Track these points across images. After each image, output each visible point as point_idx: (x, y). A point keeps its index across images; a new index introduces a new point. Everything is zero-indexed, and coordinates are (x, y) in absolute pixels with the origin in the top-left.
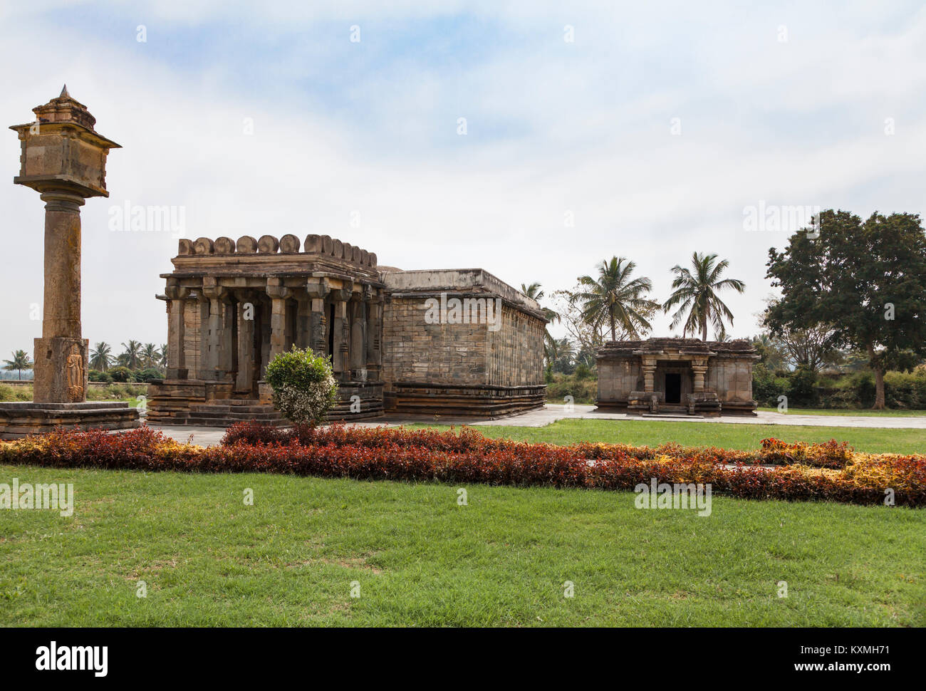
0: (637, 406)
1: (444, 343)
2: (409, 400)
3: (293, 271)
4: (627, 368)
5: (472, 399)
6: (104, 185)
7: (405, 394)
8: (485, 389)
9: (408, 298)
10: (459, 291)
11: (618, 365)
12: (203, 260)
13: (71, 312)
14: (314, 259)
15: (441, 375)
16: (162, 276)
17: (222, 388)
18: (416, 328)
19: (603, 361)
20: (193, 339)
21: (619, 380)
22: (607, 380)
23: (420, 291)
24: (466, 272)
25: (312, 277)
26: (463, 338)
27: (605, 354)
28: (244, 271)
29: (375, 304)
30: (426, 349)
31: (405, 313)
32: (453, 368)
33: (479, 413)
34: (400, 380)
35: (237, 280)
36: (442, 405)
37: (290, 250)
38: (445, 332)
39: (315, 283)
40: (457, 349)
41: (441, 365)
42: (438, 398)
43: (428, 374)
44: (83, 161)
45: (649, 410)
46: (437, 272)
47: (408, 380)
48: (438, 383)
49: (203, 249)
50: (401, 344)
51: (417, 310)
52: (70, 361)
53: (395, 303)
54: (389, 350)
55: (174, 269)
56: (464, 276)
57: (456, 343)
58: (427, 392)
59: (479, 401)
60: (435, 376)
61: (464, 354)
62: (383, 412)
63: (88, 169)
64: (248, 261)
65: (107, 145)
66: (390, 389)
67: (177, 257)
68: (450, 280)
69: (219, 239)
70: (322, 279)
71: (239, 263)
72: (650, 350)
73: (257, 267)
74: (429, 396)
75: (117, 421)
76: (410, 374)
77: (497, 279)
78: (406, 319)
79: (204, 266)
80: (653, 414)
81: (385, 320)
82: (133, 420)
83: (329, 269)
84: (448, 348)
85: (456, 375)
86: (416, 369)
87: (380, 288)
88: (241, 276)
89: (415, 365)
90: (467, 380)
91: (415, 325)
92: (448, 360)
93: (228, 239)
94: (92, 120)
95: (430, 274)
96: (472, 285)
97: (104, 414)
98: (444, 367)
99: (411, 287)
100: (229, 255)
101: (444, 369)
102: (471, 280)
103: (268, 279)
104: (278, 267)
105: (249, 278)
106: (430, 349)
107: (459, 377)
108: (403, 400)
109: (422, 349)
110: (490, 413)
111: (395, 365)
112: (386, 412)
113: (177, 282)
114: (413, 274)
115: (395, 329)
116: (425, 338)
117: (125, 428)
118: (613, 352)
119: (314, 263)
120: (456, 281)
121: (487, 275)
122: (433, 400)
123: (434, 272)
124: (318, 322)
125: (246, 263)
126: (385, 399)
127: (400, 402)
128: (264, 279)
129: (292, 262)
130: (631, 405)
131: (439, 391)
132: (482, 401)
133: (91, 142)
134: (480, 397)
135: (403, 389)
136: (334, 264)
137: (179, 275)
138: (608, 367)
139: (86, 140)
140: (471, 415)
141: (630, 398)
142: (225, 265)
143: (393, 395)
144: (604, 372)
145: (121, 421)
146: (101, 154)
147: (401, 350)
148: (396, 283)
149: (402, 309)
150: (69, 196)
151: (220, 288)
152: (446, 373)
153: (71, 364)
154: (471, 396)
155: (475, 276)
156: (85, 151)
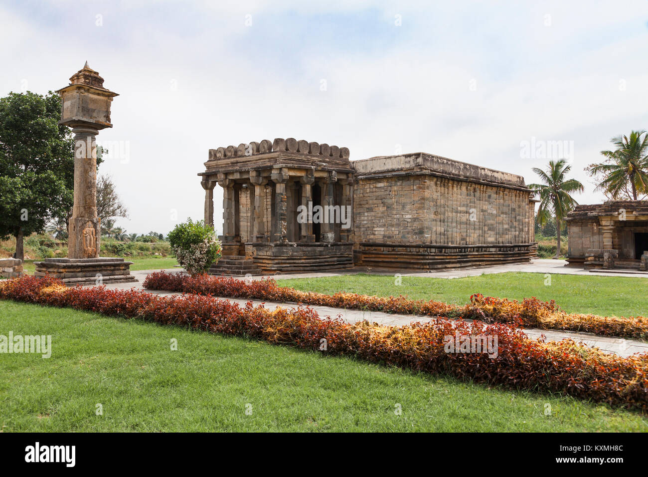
0: (593, 262)
1: (395, 212)
2: (371, 256)
3: (265, 165)
4: (595, 228)
5: (414, 255)
6: (109, 121)
7: (368, 252)
8: (423, 247)
9: (369, 179)
10: (405, 171)
11: (587, 226)
12: (220, 162)
13: (86, 201)
14: (277, 156)
15: (393, 236)
16: (199, 175)
17: (230, 248)
18: (375, 201)
19: (572, 223)
20: (245, 215)
21: (588, 239)
22: (577, 239)
23: (378, 173)
24: (409, 156)
25: (274, 169)
26: (408, 207)
27: (573, 216)
28: (240, 168)
29: (345, 185)
30: (383, 217)
31: (368, 190)
32: (402, 231)
33: (419, 267)
34: (365, 241)
35: (235, 174)
36: (393, 260)
37: (265, 150)
38: (395, 203)
39: (276, 172)
40: (404, 216)
41: (393, 229)
42: (389, 254)
43: (384, 236)
44: (91, 106)
45: (601, 266)
46: (390, 158)
47: (371, 241)
48: (391, 243)
49: (220, 155)
50: (366, 214)
51: (376, 187)
52: (85, 232)
53: (361, 183)
54: (358, 219)
55: (206, 169)
56: (408, 159)
57: (403, 212)
58: (382, 250)
59: (419, 257)
60: (389, 237)
61: (409, 220)
62: (353, 265)
63: (96, 111)
64: (241, 161)
65: (112, 95)
66: (358, 248)
67: (208, 161)
68: (399, 163)
69: (228, 147)
70: (281, 169)
71: (237, 162)
72: (606, 211)
73: (247, 164)
74: (384, 253)
75: (111, 270)
76: (372, 237)
77: (444, 159)
78: (368, 195)
79: (220, 166)
80: (604, 269)
81: (355, 196)
82: (124, 270)
83: (293, 162)
84: (398, 215)
85: (404, 237)
86: (376, 233)
87: (349, 173)
88: (236, 171)
89: (375, 229)
90: (411, 240)
91: (374, 199)
92: (398, 225)
93: (232, 147)
94: (101, 81)
95: (385, 159)
96: (414, 165)
97: (100, 266)
98: (395, 231)
99: (373, 171)
100: (233, 158)
101: (395, 232)
102: (414, 162)
103: (250, 172)
104: (258, 163)
105: (241, 173)
106: (385, 217)
107: (405, 238)
108: (367, 256)
109: (380, 217)
110: (428, 267)
111: (362, 229)
112: (355, 265)
113: (206, 178)
114: (374, 161)
115: (362, 203)
116: (382, 209)
117: (117, 275)
118: (581, 215)
119: (277, 158)
120: (403, 164)
121: (425, 157)
122: (386, 256)
123: (388, 158)
124: (279, 201)
125: (241, 162)
126: (354, 255)
127: (365, 258)
128: (248, 172)
129: (265, 159)
130: (588, 261)
131: (390, 249)
132: (422, 257)
133: (98, 94)
134: (419, 253)
135: (366, 248)
136: (296, 158)
137: (208, 173)
138: (578, 227)
139: (94, 93)
140: (414, 268)
141: (587, 255)
142: (231, 164)
143: (359, 252)
144: (574, 233)
145: (114, 270)
146: (107, 101)
147: (366, 218)
148: (363, 168)
149: (366, 187)
150: (84, 130)
151: (227, 180)
152: (396, 234)
153: (85, 234)
154: (413, 253)
155: (416, 158)
156: (93, 101)
